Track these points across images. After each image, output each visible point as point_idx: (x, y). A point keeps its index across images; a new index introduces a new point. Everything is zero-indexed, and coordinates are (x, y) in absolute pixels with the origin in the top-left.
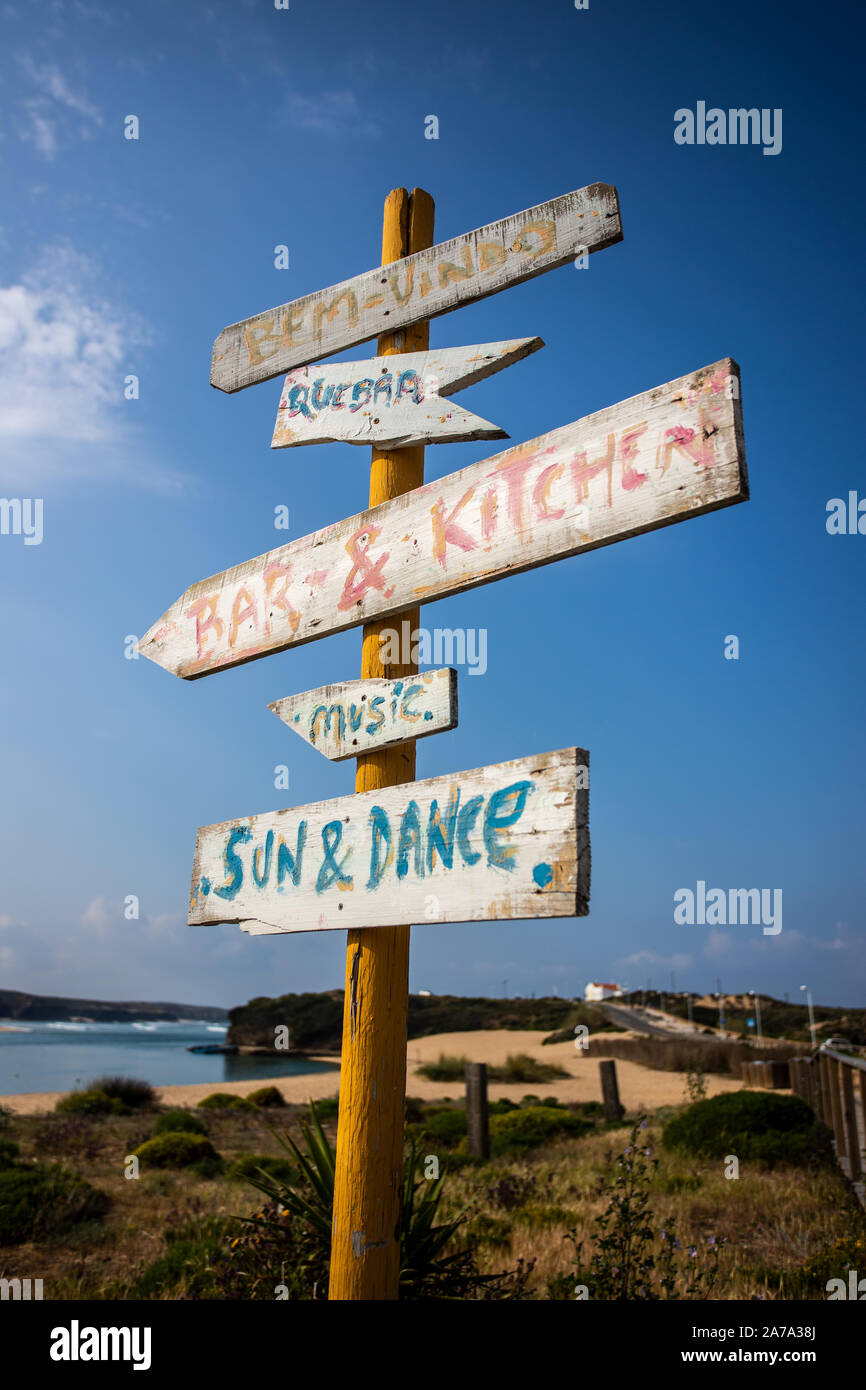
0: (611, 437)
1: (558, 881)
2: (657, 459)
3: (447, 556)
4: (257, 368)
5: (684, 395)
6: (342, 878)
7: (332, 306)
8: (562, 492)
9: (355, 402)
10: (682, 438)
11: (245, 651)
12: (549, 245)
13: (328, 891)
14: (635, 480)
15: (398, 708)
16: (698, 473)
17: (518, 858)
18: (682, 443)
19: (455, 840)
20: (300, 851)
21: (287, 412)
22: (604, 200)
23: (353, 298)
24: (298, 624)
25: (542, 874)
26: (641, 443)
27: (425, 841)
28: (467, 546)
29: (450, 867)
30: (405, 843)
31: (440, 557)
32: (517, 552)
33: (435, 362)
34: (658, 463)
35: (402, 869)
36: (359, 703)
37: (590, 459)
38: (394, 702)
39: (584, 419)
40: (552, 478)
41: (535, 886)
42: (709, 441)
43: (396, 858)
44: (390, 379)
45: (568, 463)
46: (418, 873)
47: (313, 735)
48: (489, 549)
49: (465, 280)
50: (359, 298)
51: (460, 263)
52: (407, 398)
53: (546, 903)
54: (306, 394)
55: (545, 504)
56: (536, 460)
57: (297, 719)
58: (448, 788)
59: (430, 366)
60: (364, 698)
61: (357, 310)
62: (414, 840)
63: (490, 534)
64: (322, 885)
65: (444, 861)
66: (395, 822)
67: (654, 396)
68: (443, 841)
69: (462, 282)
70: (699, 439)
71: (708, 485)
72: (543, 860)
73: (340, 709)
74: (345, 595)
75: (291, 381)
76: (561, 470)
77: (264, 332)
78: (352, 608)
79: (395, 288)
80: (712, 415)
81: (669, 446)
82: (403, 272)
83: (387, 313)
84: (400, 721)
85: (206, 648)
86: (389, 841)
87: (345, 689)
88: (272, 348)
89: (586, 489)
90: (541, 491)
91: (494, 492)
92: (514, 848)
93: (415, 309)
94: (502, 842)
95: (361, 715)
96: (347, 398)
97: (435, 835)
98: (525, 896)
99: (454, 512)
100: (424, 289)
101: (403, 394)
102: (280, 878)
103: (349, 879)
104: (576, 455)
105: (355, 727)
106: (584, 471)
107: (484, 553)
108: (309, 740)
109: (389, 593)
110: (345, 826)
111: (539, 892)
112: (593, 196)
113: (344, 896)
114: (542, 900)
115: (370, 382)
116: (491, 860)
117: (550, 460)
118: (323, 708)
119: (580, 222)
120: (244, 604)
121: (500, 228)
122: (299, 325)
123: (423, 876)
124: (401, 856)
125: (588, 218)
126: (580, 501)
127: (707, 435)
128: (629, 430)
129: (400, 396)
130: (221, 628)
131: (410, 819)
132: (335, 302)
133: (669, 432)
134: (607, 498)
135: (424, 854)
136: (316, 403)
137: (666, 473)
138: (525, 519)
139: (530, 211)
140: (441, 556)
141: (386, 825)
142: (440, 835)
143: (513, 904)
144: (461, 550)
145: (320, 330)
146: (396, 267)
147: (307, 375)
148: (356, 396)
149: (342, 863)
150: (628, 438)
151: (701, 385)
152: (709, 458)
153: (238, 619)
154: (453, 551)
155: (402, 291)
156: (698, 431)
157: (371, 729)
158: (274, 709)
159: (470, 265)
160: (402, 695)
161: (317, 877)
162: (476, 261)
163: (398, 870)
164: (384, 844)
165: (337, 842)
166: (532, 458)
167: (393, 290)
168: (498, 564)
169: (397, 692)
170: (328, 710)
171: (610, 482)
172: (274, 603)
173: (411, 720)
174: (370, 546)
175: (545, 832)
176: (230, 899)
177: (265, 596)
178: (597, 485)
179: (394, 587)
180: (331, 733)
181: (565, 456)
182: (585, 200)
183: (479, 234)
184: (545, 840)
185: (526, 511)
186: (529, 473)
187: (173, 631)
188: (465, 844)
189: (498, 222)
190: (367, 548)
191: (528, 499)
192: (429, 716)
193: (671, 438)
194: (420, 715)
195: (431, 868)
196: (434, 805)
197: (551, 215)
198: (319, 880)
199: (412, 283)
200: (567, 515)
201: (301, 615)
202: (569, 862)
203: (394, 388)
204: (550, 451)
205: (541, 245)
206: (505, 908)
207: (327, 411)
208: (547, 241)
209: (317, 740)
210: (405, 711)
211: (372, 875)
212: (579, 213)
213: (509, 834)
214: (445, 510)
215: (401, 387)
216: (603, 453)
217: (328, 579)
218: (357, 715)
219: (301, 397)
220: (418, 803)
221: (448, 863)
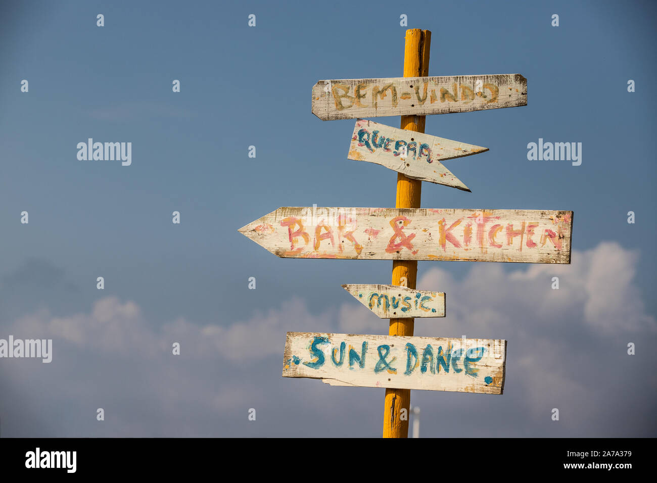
0: (524, 223)
1: (495, 383)
2: (541, 239)
3: (446, 246)
4: (340, 112)
5: (553, 218)
6: (390, 369)
7: (383, 91)
8: (501, 237)
9: (396, 151)
10: (551, 235)
11: (325, 255)
12: (495, 98)
13: (382, 373)
14: (531, 244)
15: (419, 304)
16: (555, 251)
17: (478, 373)
18: (551, 237)
19: (450, 363)
20: (364, 354)
21: (357, 142)
22: (521, 85)
23: (395, 90)
24: (361, 251)
25: (488, 380)
26: (536, 230)
27: (435, 361)
28: (457, 245)
29: (448, 372)
30: (425, 360)
31: (442, 245)
32: (480, 255)
33: (439, 144)
34: (541, 241)
35: (424, 369)
36: (397, 297)
37: (515, 229)
38: (416, 301)
39: (513, 210)
40: (498, 230)
41: (485, 383)
42: (560, 240)
43: (420, 364)
44: (415, 145)
45: (505, 227)
46: (432, 372)
47: (370, 305)
48: (467, 250)
49: (454, 102)
50: (398, 92)
51: (451, 92)
52: (424, 158)
53: (489, 389)
54: (368, 136)
55: (494, 240)
56: (491, 219)
57: (361, 296)
58: (447, 343)
59: (436, 145)
60: (400, 295)
61: (396, 98)
62: (430, 360)
63: (468, 244)
64: (377, 370)
65: (445, 370)
66: (420, 351)
67: (542, 214)
68: (445, 362)
69: (452, 102)
70: (557, 238)
71: (558, 257)
72: (489, 375)
73: (386, 297)
74: (389, 246)
75: (359, 125)
76: (502, 228)
77: (344, 93)
78: (393, 253)
79: (417, 93)
80: (563, 231)
81: (546, 236)
82: (422, 86)
83: (413, 106)
84: (419, 309)
85: (297, 246)
86: (417, 358)
87: (389, 289)
88: (349, 104)
89: (512, 241)
90: (492, 234)
91: (471, 226)
92: (478, 370)
93: (427, 108)
94: (472, 367)
95: (398, 302)
96: (392, 146)
97: (440, 359)
98: (481, 386)
99: (451, 227)
100: (433, 99)
101: (422, 155)
102: (351, 364)
103: (395, 370)
104: (508, 224)
105: (396, 306)
106: (511, 233)
107: (464, 251)
108: (368, 307)
109: (415, 253)
110: (391, 348)
111: (486, 385)
112: (516, 80)
113: (392, 376)
114: (488, 388)
115: (405, 144)
116: (466, 372)
117: (497, 222)
118: (376, 294)
119: (509, 93)
120: (323, 231)
121: (472, 81)
122: (364, 95)
123: (435, 373)
124: (423, 364)
125: (514, 91)
126: (509, 244)
127: (560, 238)
128: (531, 223)
129: (421, 156)
130: (308, 238)
131: (428, 351)
132: (385, 89)
133: (546, 231)
134: (520, 247)
135: (435, 366)
136: (374, 142)
137: (543, 247)
138: (485, 243)
139: (487, 76)
140: (444, 246)
141: (415, 352)
142: (443, 360)
143: (475, 388)
144: (453, 246)
145: (376, 103)
146: (418, 81)
147: (369, 126)
148: (397, 148)
149: (390, 363)
150: (530, 226)
151: (560, 217)
152: (560, 247)
153: (320, 237)
154: (449, 245)
155: (421, 96)
156: (557, 234)
157: (404, 310)
158: (346, 288)
159: (456, 94)
160: (420, 299)
161: (375, 366)
162: (460, 94)
163: (422, 369)
164: (414, 359)
165: (387, 353)
166: (490, 218)
167: (416, 94)
168: (470, 257)
169: (418, 296)
170: (379, 296)
171: (522, 242)
172: (345, 236)
173: (425, 311)
174: (405, 227)
175: (490, 367)
176: (316, 369)
177: (339, 231)
178: (516, 240)
179: (418, 251)
180: (381, 306)
181: (504, 223)
182: (513, 81)
183: (461, 79)
184: (490, 369)
185: (485, 239)
186: (488, 224)
187: (270, 229)
188: (455, 365)
189: (471, 76)
190: (402, 228)
191: (486, 235)
192: (434, 311)
193: (547, 234)
194: (429, 309)
195: (438, 371)
196: (440, 348)
197: (497, 83)
198: (376, 368)
199: (427, 93)
200: (502, 248)
201: (362, 248)
202: (500, 378)
203: (418, 152)
204: (498, 218)
205: (491, 98)
206: (472, 389)
207: (380, 150)
208: (494, 97)
209: (373, 308)
210: (422, 306)
211: (408, 370)
212: (510, 87)
213: (475, 365)
214: (445, 225)
215: (421, 152)
216: (520, 228)
217: (379, 235)
218: (396, 302)
219: (365, 136)
220: (432, 346)
221: (447, 370)
